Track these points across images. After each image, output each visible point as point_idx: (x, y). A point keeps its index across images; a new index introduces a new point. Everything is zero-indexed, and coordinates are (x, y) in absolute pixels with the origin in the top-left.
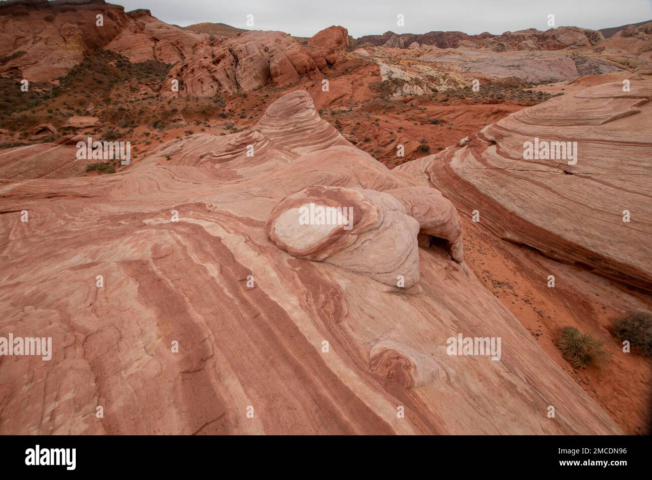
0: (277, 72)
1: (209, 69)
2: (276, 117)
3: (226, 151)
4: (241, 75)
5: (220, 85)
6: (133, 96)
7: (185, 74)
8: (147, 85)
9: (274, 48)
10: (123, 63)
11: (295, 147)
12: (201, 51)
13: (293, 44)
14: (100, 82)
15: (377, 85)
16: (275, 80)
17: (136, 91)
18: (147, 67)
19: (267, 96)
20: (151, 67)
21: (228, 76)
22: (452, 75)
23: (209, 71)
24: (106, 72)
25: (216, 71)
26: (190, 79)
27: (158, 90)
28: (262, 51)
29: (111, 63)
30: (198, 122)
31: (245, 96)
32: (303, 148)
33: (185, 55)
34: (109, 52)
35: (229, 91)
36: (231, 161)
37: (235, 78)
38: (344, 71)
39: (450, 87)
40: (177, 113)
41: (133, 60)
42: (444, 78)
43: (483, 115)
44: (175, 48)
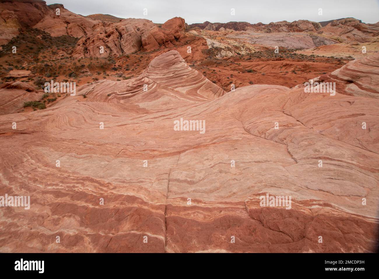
0: (146, 43)
1: (104, 40)
2: (159, 67)
3: (127, 91)
4: (124, 44)
5: (111, 50)
6: (54, 57)
7: (88, 44)
8: (63, 50)
9: (143, 28)
10: (47, 37)
11: (176, 87)
12: (98, 29)
13: (154, 27)
14: (31, 49)
15: (206, 51)
16: (145, 47)
17: (56, 54)
18: (62, 39)
19: (142, 57)
20: (65, 39)
21: (116, 45)
22: (247, 45)
23: (104, 41)
24: (35, 42)
25: (108, 41)
26: (92, 47)
27: (70, 54)
28: (136, 30)
29: (39, 37)
30: (98, 73)
31: (128, 57)
32: (182, 88)
33: (87, 33)
34: (36, 29)
35: (117, 54)
36: (132, 98)
37: (121, 46)
38: (185, 43)
39: (247, 52)
40: (85, 67)
41: (53, 35)
42: (243, 47)
43: (277, 67)
44: (81, 28)
